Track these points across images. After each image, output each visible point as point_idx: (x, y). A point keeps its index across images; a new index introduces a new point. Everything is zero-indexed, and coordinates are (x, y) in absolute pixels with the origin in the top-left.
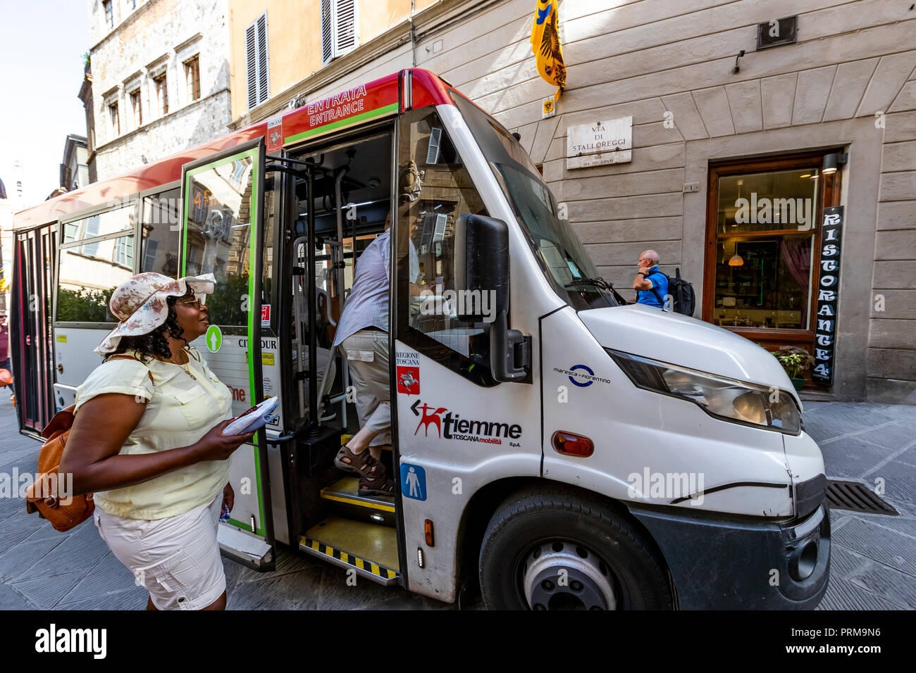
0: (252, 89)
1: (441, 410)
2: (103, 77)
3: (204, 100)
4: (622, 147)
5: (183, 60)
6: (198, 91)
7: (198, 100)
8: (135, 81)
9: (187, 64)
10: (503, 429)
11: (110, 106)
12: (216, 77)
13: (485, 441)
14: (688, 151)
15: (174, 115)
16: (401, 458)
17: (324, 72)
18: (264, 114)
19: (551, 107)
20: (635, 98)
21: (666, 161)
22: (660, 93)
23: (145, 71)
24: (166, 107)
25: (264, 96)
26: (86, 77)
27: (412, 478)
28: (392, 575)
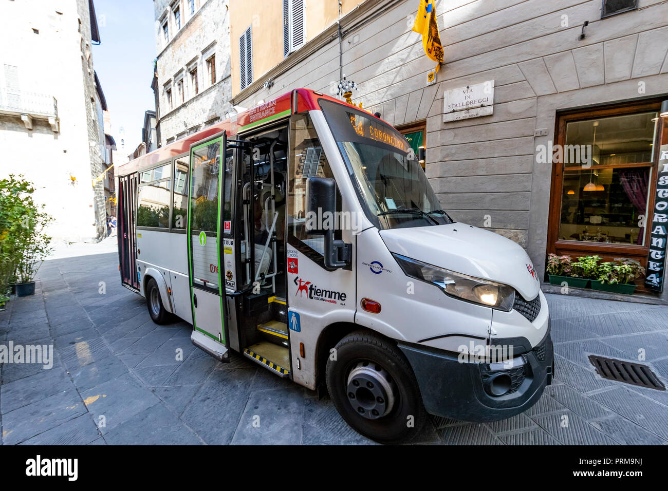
0: (243, 76)
1: (308, 283)
2: (164, 74)
3: (218, 83)
4: (485, 104)
5: (206, 59)
6: (215, 78)
7: (215, 84)
8: (180, 75)
9: (208, 61)
10: (337, 295)
11: (167, 92)
12: (224, 68)
13: (328, 301)
14: (539, 105)
15: (201, 95)
16: (289, 308)
17: (285, 63)
18: (250, 92)
19: (433, 77)
20: (497, 66)
21: (520, 113)
22: (517, 61)
23: (185, 68)
24: (197, 89)
25: (250, 81)
26: (155, 75)
27: (293, 319)
28: (286, 372)
